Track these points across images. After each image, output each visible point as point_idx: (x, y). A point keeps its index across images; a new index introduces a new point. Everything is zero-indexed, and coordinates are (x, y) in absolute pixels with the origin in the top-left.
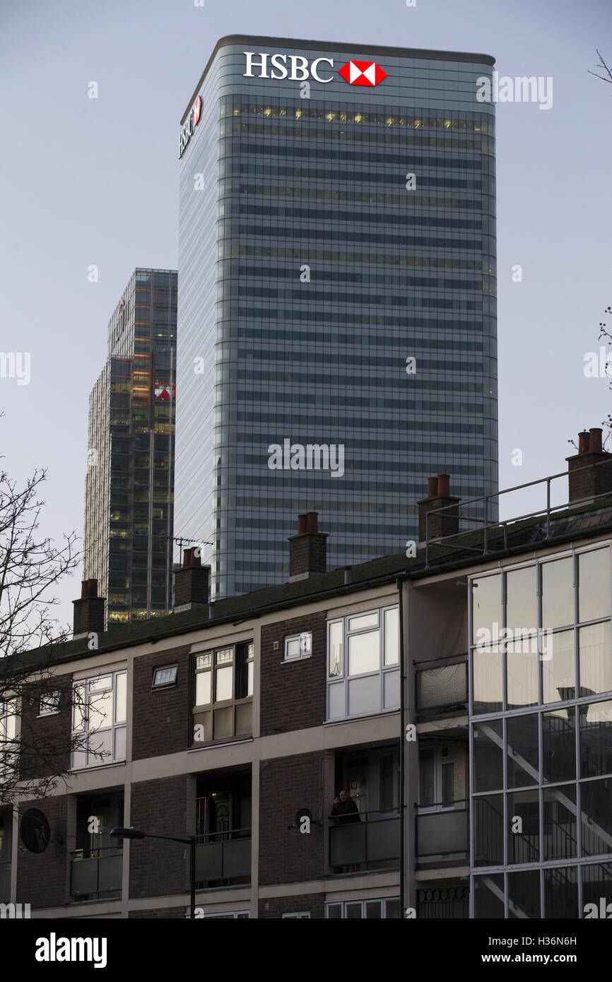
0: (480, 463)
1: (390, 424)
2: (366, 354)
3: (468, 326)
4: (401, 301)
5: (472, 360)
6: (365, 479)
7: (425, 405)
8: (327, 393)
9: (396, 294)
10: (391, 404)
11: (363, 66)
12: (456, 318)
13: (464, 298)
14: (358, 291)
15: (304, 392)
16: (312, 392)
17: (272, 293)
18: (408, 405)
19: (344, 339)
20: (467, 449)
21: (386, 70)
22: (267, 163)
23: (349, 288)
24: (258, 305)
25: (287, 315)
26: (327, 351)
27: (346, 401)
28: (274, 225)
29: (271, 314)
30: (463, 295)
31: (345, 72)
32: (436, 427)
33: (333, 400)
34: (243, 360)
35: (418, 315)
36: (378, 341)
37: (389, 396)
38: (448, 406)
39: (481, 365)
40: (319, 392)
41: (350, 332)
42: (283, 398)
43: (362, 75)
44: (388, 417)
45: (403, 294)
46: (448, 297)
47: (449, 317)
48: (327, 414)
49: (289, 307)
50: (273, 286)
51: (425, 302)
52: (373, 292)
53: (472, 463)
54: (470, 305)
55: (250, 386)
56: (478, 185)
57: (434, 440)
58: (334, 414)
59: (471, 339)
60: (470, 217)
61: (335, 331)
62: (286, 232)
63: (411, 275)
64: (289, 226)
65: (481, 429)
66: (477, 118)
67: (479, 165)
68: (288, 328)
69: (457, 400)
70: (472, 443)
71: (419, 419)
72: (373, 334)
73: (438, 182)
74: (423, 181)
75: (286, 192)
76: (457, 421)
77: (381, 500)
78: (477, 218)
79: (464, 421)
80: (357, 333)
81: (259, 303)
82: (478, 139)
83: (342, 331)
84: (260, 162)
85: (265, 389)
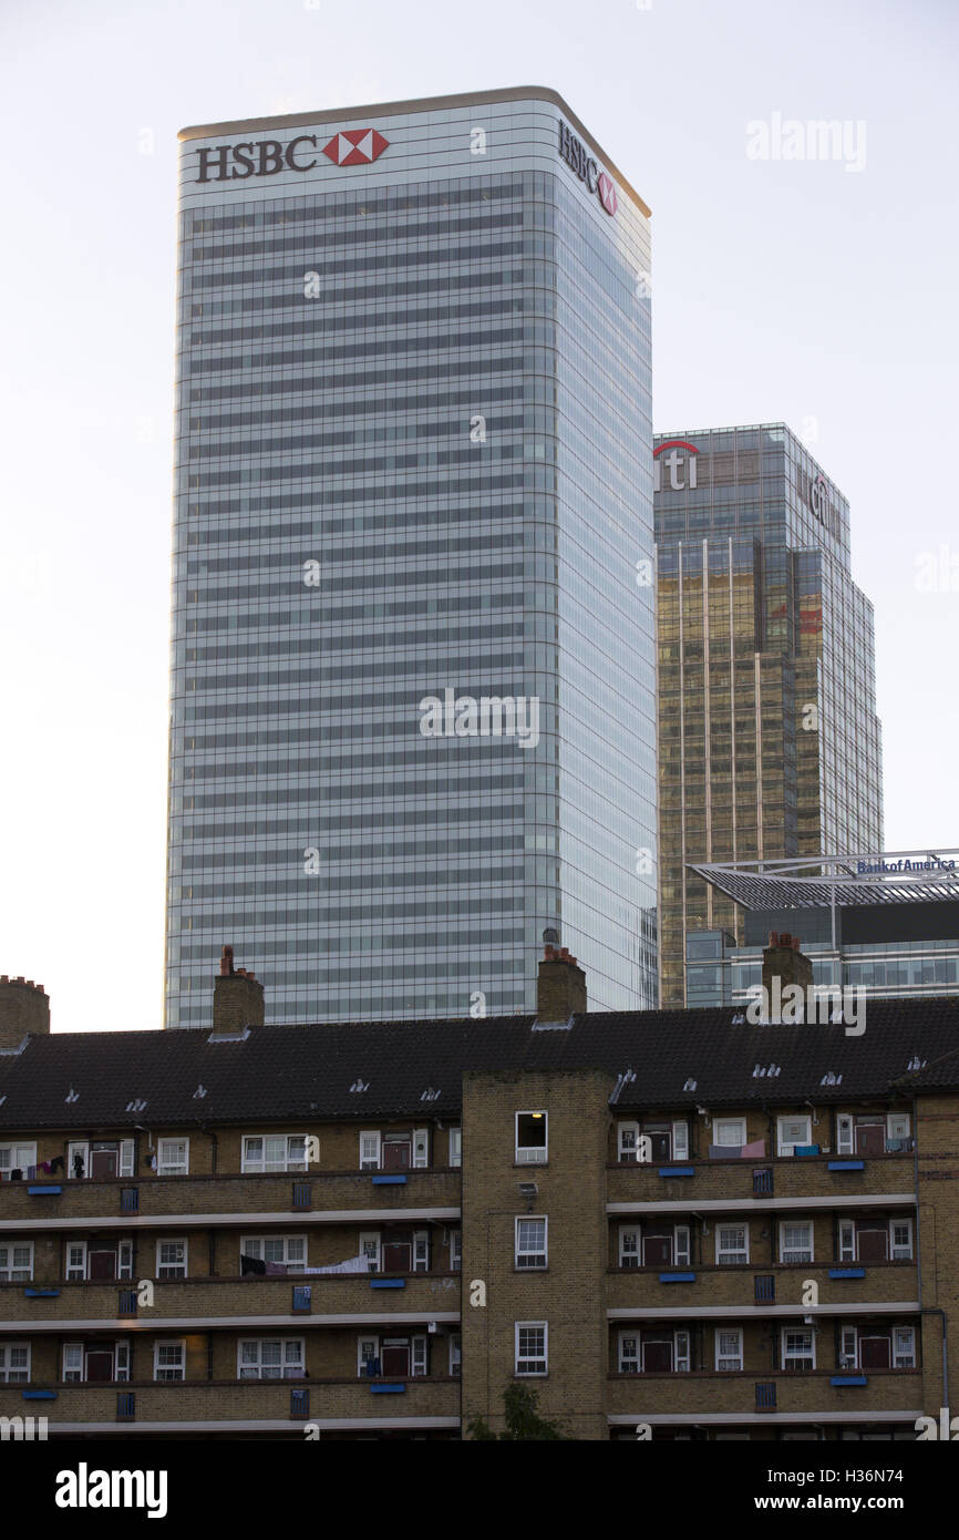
0: (519, 678)
1: (395, 639)
2: (359, 543)
3: (502, 482)
4: (409, 461)
5: (507, 530)
6: (357, 721)
7: (442, 605)
8: (307, 606)
9: (401, 452)
10: (396, 609)
12: (485, 473)
13: (497, 443)
14: (349, 457)
15: (275, 609)
16: (285, 608)
17: (233, 477)
18: (418, 607)
19: (333, 526)
20: (503, 661)
21: (388, 137)
22: (228, 297)
23: (338, 454)
24: (214, 498)
25: (255, 504)
27: (332, 614)
28: (236, 381)
29: (231, 506)
30: (497, 439)
31: (332, 151)
32: (458, 634)
33: (315, 616)
34: (194, 576)
35: (432, 478)
36: (377, 522)
37: (390, 599)
38: (472, 603)
39: (522, 536)
41: (338, 516)
42: (249, 621)
43: (356, 151)
44: (390, 629)
45: (412, 451)
46: (474, 444)
47: (475, 474)
48: (306, 636)
49: (255, 494)
50: (235, 467)
52: (370, 455)
53: (508, 680)
54: (505, 452)
55: (205, 610)
56: (519, 276)
57: (454, 654)
58: (316, 635)
59: (507, 501)
60: (507, 325)
61: (317, 517)
62: (253, 389)
63: (423, 420)
64: (257, 379)
65: (520, 629)
66: (517, 181)
67: (520, 247)
68: (255, 523)
69: (486, 591)
70: (508, 650)
71: (432, 626)
72: (370, 513)
73: (461, 282)
74: (439, 285)
75: (253, 333)
76: (486, 621)
77: (378, 749)
78: (517, 324)
79: (497, 620)
80: (348, 515)
81: (216, 494)
82: (517, 209)
83: (328, 517)
84: (218, 298)
85: (223, 613)
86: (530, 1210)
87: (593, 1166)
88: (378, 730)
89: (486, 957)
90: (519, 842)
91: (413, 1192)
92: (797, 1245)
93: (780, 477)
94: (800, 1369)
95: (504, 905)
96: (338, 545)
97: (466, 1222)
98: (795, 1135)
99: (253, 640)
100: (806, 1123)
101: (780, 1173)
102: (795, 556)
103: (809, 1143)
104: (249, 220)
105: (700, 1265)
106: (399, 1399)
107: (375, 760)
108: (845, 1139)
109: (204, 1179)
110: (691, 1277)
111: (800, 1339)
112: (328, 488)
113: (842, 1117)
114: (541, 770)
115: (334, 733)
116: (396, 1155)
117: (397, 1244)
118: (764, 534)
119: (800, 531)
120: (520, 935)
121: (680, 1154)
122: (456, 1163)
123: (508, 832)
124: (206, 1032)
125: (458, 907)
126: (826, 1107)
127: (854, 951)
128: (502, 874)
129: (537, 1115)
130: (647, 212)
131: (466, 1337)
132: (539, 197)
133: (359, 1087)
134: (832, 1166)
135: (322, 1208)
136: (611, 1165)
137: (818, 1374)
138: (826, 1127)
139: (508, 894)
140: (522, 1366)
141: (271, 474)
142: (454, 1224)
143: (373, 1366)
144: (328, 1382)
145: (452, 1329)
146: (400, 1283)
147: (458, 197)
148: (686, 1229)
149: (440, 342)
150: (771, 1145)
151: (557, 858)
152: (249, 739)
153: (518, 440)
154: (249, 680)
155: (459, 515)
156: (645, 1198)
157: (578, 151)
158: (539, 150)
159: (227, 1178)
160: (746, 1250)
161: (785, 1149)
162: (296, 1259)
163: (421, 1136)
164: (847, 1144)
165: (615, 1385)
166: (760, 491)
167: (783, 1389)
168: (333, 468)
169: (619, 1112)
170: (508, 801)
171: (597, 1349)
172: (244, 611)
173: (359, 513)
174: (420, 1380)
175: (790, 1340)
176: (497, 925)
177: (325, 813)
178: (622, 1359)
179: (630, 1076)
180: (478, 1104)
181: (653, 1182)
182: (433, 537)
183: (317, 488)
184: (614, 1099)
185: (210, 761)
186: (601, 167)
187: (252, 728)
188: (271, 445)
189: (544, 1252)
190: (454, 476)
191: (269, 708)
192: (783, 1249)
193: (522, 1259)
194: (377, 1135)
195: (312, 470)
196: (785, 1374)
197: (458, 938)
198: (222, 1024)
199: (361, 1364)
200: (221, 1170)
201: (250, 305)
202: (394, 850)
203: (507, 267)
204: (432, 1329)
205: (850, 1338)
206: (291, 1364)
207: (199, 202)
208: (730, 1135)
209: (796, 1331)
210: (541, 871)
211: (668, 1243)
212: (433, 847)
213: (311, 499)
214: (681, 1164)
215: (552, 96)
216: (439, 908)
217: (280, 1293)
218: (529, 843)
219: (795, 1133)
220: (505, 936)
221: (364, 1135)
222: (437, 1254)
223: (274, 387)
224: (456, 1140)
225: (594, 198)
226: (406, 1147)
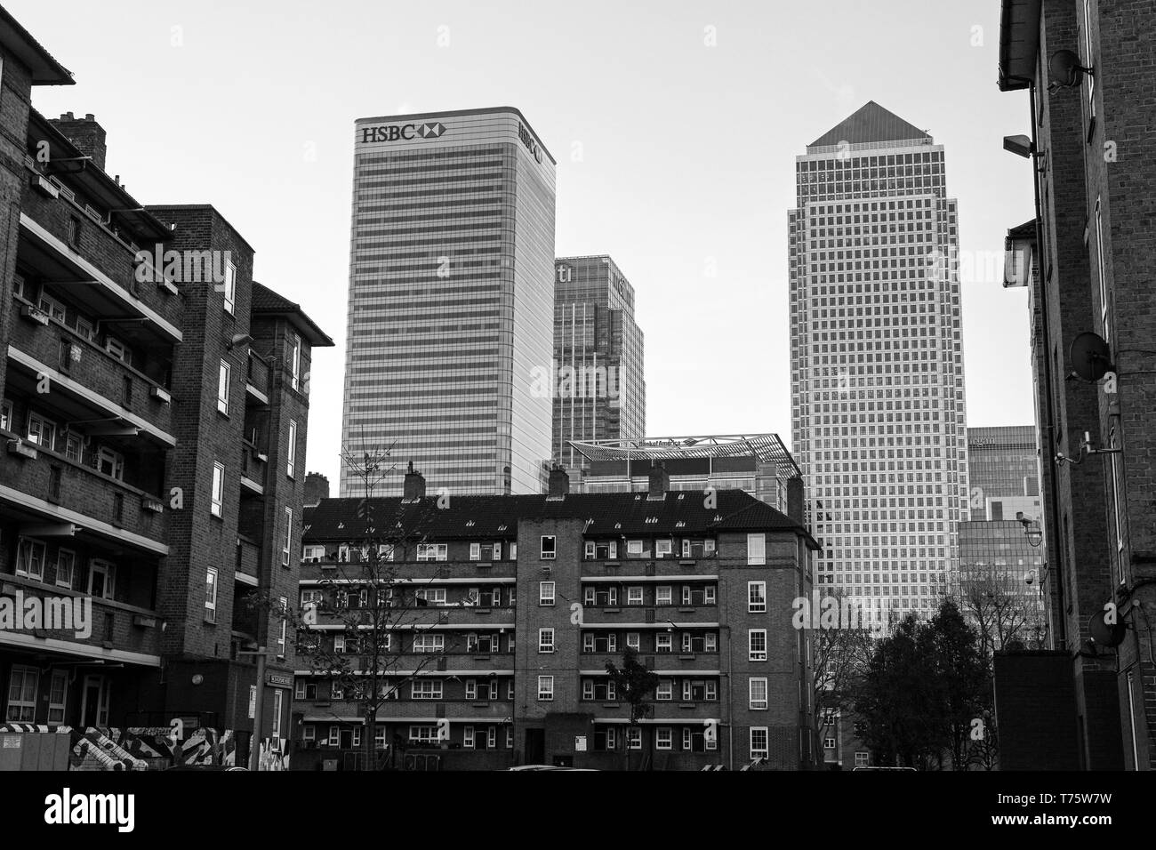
0: (496, 360)
1: (443, 341)
2: (429, 300)
3: (492, 275)
5: (493, 296)
6: (426, 376)
7: (464, 327)
8: (405, 326)
10: (444, 329)
11: (431, 126)
12: (484, 272)
13: (489, 259)
14: (425, 263)
15: (392, 327)
16: (396, 327)
17: (375, 270)
18: (454, 328)
19: (418, 292)
20: (489, 352)
21: (446, 126)
22: (375, 192)
23: (420, 261)
25: (384, 282)
26: (406, 301)
27: (417, 330)
28: (377, 229)
29: (374, 282)
30: (489, 257)
31: (421, 131)
32: (470, 340)
33: (409, 330)
34: (357, 312)
35: (461, 273)
36: (437, 291)
37: (442, 324)
38: (477, 327)
40: (401, 326)
41: (420, 288)
42: (380, 332)
44: (441, 337)
46: (480, 259)
47: (480, 272)
48: (405, 339)
49: (384, 277)
51: (466, 264)
53: (491, 360)
54: (493, 263)
55: (360, 327)
56: (500, 188)
57: (468, 348)
58: (409, 339)
59: (493, 284)
60: (495, 208)
61: (411, 288)
62: (384, 232)
63: (457, 248)
64: (386, 228)
65: (497, 339)
66: (501, 147)
67: (501, 175)
68: (384, 290)
69: (483, 322)
70: (492, 347)
71: (460, 336)
72: (434, 287)
73: (475, 190)
74: (466, 190)
75: (385, 208)
76: (483, 335)
77: (435, 388)
78: (499, 208)
79: (487, 335)
80: (424, 288)
81: (367, 277)
82: (500, 159)
83: (416, 288)
84: (370, 193)
85: (369, 328)
86: (547, 579)
87: (575, 560)
88: (435, 380)
89: (479, 478)
90: (495, 429)
91: (494, 571)
92: (665, 597)
93: (606, 278)
94: (665, 651)
95: (487, 456)
96: (420, 300)
97: (518, 584)
98: (664, 548)
99: (382, 340)
100: (669, 543)
101: (658, 564)
102: (612, 312)
103: (670, 552)
104: (385, 160)
105: (621, 604)
106: (486, 662)
107: (433, 393)
108: (686, 550)
109: (400, 563)
110: (618, 610)
111: (664, 638)
112: (416, 276)
113: (685, 541)
114: (505, 399)
115: (416, 381)
116: (486, 555)
117: (486, 594)
118: (599, 302)
119: (614, 302)
120: (494, 469)
121: (613, 556)
122: (514, 558)
123: (490, 425)
124: (401, 498)
125: (467, 457)
126: (678, 536)
127: (636, 479)
128: (487, 443)
129: (550, 538)
130: (555, 163)
131: (517, 635)
132: (510, 154)
133: (470, 524)
134: (681, 562)
135: (454, 577)
136: (583, 560)
137: (672, 653)
138: (678, 545)
139: (489, 452)
140: (542, 648)
141: (391, 269)
142: (513, 585)
143: (474, 646)
144: (455, 654)
145: (511, 632)
146: (488, 611)
147: (475, 153)
148: (615, 589)
149: (465, 215)
150: (653, 553)
151: (510, 437)
152: (379, 382)
153: (498, 258)
154: (380, 357)
155: (472, 289)
156: (598, 575)
157: (527, 135)
158: (510, 134)
159: (411, 563)
160: (641, 599)
161: (659, 555)
162: (441, 600)
163: (498, 546)
164: (687, 553)
165: (584, 657)
166: (598, 284)
167: (658, 660)
168: (418, 267)
169: (587, 537)
170: (490, 412)
171: (576, 641)
172: (378, 328)
173: (429, 287)
174: (495, 654)
175: (660, 638)
176: (484, 465)
177: (411, 415)
178: (585, 646)
179: (591, 521)
180: (525, 531)
181: (602, 568)
182: (461, 298)
183: (411, 276)
184: (584, 531)
185: (362, 392)
186: (536, 143)
187: (381, 378)
188: (392, 256)
189: (553, 598)
190: (470, 272)
191: (388, 369)
192: (658, 599)
193: (543, 601)
194: (478, 545)
195: (409, 268)
196: (658, 653)
197: (467, 470)
198: (407, 495)
199: (469, 646)
200: (408, 560)
201: (384, 196)
202: (441, 431)
203: (495, 184)
204: (502, 631)
205: (687, 638)
206: (437, 646)
207: (362, 151)
208: (635, 548)
209: (663, 635)
210: (504, 442)
211: (607, 595)
212: (458, 431)
213: (409, 280)
214: (613, 560)
215: (517, 112)
216: (459, 457)
217: (434, 615)
218: (499, 430)
219: (664, 547)
220: (488, 469)
221: (472, 545)
222: (504, 599)
223: (394, 232)
224: (514, 549)
225: (533, 156)
226: (490, 551)
